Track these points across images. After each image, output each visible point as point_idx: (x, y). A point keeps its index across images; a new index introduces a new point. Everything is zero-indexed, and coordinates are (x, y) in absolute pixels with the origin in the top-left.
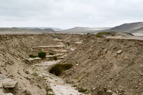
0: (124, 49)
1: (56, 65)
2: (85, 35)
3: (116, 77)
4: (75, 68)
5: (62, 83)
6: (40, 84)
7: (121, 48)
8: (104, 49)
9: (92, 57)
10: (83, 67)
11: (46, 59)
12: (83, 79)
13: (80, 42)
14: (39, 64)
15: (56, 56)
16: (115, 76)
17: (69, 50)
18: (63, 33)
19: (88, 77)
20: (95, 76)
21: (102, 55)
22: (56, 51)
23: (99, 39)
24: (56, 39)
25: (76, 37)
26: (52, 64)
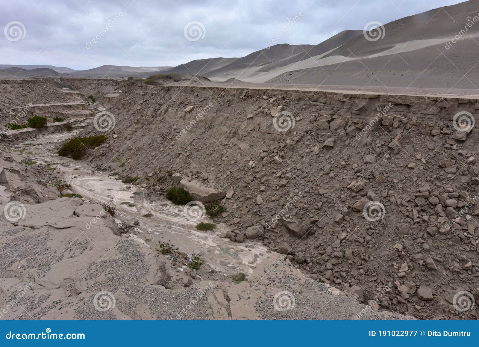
0: (197, 103)
1: (72, 140)
2: (125, 81)
3: (186, 151)
4: (112, 142)
5: (90, 171)
6: (44, 179)
7: (190, 103)
8: (162, 105)
9: (141, 121)
10: (128, 139)
11: (48, 129)
12: (130, 160)
13: (116, 95)
14: (34, 141)
15: (70, 122)
16: (185, 149)
17: (96, 110)
18: (78, 78)
19: (138, 156)
20: (149, 153)
21: (160, 115)
22: (69, 112)
23: (151, 88)
24: (65, 90)
25: (107, 85)
26: (63, 139)
